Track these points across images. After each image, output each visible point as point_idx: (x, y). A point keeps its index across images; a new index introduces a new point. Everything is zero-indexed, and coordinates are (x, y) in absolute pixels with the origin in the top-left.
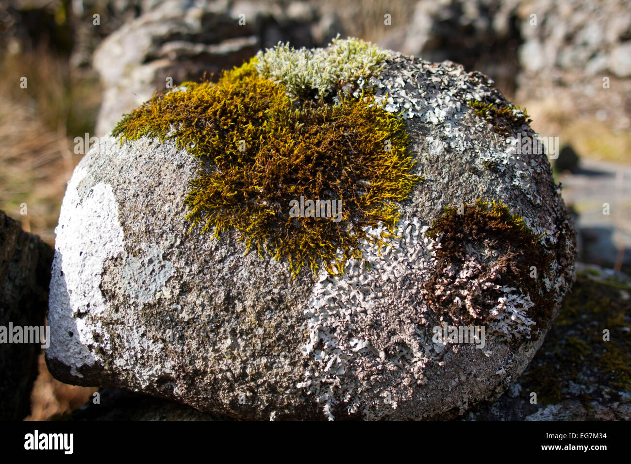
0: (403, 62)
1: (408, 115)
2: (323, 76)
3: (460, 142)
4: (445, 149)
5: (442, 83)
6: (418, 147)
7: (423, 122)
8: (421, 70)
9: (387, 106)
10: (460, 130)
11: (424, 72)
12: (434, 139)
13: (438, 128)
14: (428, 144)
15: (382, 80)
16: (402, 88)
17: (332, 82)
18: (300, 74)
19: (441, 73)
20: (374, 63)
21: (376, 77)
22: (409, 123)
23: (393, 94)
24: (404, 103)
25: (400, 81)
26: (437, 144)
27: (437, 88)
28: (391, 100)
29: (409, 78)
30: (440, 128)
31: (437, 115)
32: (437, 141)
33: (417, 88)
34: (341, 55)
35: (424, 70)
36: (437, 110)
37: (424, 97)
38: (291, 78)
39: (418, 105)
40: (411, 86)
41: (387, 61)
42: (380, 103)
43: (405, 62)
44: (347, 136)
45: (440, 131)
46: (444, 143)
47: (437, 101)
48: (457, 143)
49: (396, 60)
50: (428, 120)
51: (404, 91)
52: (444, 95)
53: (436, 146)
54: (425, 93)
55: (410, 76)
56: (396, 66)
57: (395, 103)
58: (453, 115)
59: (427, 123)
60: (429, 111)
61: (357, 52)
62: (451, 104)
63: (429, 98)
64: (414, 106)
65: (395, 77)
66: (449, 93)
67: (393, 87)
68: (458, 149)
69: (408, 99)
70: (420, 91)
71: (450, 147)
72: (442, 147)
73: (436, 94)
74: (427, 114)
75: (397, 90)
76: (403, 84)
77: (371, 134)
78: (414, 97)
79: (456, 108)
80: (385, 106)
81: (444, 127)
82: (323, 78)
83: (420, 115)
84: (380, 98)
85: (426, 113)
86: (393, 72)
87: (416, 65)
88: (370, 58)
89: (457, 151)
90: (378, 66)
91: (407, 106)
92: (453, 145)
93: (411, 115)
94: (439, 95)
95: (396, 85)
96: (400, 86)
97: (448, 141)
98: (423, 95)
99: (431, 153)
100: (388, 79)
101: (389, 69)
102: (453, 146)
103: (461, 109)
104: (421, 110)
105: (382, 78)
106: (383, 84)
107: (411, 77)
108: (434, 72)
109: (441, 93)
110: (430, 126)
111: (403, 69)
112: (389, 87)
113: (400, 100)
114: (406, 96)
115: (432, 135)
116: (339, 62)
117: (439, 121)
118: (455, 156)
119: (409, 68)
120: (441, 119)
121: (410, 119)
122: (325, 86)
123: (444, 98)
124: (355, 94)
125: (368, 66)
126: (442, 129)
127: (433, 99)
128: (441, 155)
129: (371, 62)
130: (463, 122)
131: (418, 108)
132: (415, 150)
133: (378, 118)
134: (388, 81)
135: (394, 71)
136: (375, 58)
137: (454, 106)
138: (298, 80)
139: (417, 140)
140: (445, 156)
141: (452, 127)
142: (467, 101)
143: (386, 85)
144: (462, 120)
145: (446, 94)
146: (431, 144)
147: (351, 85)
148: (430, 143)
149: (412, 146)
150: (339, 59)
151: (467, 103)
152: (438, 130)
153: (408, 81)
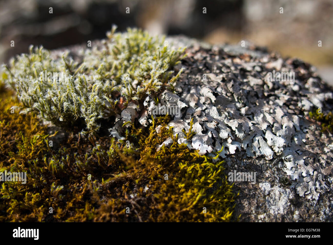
0: (205, 58)
1: (227, 148)
2: (90, 97)
3: (311, 183)
4: (291, 201)
5: (265, 87)
6: (250, 203)
7: (251, 158)
8: (233, 68)
9: (194, 139)
10: (306, 164)
11: (237, 72)
12: (272, 186)
13: (274, 165)
14: (265, 196)
15: (180, 94)
16: (211, 104)
17: (104, 107)
18: (54, 99)
19: (258, 69)
20: (167, 67)
21: (172, 90)
22: (229, 163)
23: (200, 116)
24: (218, 130)
25: (206, 91)
26: (277, 193)
27: (260, 95)
28: (197, 128)
29: (218, 84)
30: (277, 164)
31: (269, 142)
32: (277, 190)
33: (233, 101)
34: (119, 57)
35: (236, 69)
36: (268, 135)
37: (246, 115)
38: (43, 106)
39: (240, 131)
40: (224, 98)
41: (184, 62)
42: (181, 135)
43: (208, 59)
44: (135, 205)
45: (278, 170)
46: (288, 190)
47: (264, 119)
48: (307, 187)
49: (196, 57)
50: (258, 154)
51: (214, 108)
52: (273, 107)
53: (277, 198)
54: (247, 107)
55: (219, 81)
56: (197, 67)
57: (205, 131)
58: (292, 139)
59: (257, 158)
60: (257, 138)
61: (141, 51)
62: (286, 123)
63: (253, 115)
64: (233, 132)
65: (198, 85)
66: (277, 101)
67: (198, 105)
68: (309, 197)
69: (223, 123)
70: (238, 105)
71: (297, 195)
72: (286, 198)
73: (262, 105)
74: (255, 143)
75: (204, 108)
76: (213, 99)
77: (173, 197)
78: (231, 117)
79: (294, 126)
80: (190, 142)
81: (282, 161)
82: (90, 102)
83: (244, 146)
84: (182, 126)
85: (253, 141)
86: (194, 77)
87: (223, 61)
88: (160, 62)
89: (309, 201)
90: (172, 72)
91: (224, 134)
92: (301, 191)
93: (232, 149)
94: (266, 108)
95: (203, 100)
96: (209, 102)
97: (292, 186)
98: (243, 111)
99: (272, 212)
100: (189, 91)
101: (188, 74)
102: (301, 194)
103: (301, 126)
104: (245, 137)
105: (180, 90)
106: (183, 100)
107: (222, 83)
108: (249, 69)
109: (268, 103)
110: (261, 162)
111: (208, 71)
112: (192, 104)
113: (212, 125)
114: (219, 118)
115: (267, 178)
116: (116, 68)
117: (275, 153)
118: (308, 212)
119: (215, 68)
120: (276, 150)
121: (230, 155)
122: (95, 114)
123: (274, 113)
124: (143, 121)
125: (157, 75)
126: (280, 165)
127: (258, 115)
128: (288, 214)
129: (162, 66)
130: (307, 146)
131: (241, 135)
132: (246, 210)
133: (182, 166)
134: (189, 95)
135: (196, 75)
136: (167, 60)
137: (291, 125)
138: (53, 108)
139: (246, 191)
140: (292, 213)
141: (295, 159)
142: (304, 110)
143: (187, 103)
144: (305, 144)
145: (274, 104)
146: (269, 194)
147: (134, 107)
148: (267, 193)
149: (241, 203)
150: (116, 63)
151: (306, 113)
152: (274, 169)
153: (219, 90)
